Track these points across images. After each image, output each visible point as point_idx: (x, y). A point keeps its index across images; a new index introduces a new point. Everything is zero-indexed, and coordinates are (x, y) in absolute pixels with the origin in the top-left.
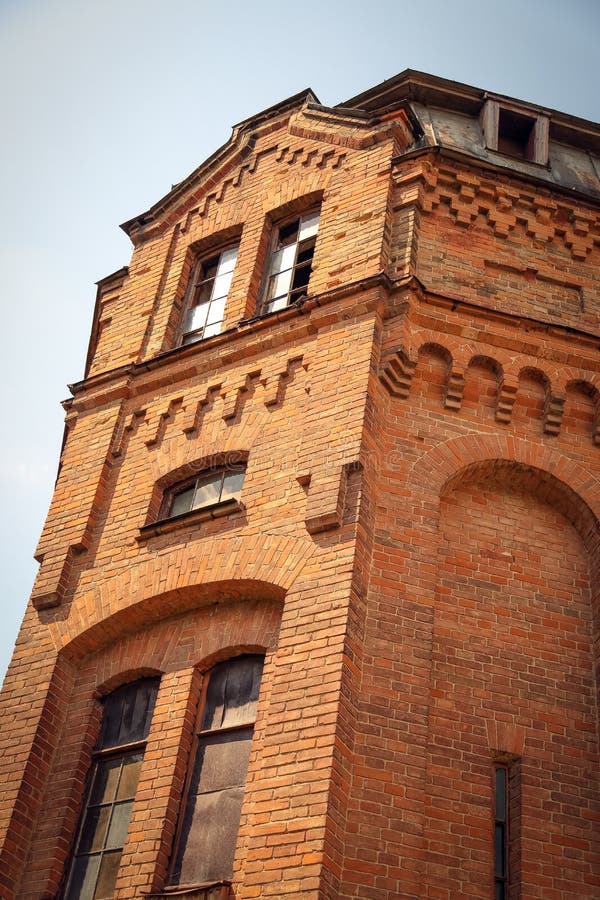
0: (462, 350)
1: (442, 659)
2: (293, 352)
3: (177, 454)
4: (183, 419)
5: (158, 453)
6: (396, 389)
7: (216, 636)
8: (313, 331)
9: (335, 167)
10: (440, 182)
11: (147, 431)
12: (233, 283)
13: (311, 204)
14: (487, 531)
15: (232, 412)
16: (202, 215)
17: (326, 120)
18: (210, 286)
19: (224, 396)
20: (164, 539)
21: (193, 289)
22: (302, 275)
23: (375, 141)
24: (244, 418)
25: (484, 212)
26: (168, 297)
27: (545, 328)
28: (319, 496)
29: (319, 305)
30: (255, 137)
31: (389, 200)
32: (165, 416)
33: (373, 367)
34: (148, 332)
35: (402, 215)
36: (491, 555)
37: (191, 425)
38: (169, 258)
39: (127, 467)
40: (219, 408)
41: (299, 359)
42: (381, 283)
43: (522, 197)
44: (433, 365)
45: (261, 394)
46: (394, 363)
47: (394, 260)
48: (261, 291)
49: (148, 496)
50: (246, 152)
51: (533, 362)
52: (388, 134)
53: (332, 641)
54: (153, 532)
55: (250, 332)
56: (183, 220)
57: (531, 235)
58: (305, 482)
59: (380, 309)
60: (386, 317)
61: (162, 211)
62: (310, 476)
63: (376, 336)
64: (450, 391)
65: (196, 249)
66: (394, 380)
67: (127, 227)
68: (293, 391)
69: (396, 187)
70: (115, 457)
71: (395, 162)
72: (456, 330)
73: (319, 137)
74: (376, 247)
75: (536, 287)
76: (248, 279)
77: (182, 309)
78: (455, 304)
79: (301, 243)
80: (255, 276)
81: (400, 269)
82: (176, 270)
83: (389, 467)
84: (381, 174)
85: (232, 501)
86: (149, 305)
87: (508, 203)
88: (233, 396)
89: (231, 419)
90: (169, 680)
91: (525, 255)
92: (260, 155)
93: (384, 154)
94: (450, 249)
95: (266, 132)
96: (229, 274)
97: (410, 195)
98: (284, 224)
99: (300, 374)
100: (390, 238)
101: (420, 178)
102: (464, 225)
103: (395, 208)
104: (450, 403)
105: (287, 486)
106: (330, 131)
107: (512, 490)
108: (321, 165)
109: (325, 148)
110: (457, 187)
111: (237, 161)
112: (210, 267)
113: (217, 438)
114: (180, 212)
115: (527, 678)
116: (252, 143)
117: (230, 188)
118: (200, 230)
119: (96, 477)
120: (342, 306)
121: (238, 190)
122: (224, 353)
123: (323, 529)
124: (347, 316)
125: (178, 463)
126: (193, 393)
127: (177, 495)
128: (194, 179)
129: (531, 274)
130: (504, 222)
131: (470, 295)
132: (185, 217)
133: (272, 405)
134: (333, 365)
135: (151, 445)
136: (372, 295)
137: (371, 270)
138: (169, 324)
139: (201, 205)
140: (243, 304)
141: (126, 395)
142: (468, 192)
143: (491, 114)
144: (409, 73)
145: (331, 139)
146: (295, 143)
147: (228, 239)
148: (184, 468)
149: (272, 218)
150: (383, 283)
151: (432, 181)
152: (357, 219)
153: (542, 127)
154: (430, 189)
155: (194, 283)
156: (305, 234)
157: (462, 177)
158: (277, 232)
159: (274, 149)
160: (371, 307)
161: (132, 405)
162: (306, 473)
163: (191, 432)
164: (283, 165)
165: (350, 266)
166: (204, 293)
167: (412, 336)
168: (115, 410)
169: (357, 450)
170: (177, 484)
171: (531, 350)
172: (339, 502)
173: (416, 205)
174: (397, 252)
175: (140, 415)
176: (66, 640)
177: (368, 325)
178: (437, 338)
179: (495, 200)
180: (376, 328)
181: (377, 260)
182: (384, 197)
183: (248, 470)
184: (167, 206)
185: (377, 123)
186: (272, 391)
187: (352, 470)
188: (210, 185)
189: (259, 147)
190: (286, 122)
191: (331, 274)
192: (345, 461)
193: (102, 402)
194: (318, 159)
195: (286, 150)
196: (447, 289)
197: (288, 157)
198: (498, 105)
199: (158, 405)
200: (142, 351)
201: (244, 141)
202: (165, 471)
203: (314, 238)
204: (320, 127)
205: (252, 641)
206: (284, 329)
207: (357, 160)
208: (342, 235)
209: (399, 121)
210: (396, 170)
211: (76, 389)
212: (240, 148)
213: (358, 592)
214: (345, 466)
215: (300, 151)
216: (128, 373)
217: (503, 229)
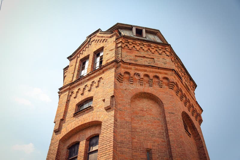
0: (132, 72)
1: (134, 132)
2: (100, 77)
3: (80, 98)
4: (80, 92)
5: (76, 99)
6: (120, 81)
7: (90, 133)
8: (103, 72)
9: (105, 42)
10: (125, 42)
11: (74, 95)
12: (88, 66)
13: (102, 49)
14: (141, 106)
15: (89, 89)
16: (82, 54)
17: (103, 34)
18: (84, 67)
19: (88, 87)
20: (78, 115)
21: (81, 68)
22: (101, 62)
23: (112, 36)
24: (92, 90)
25: (134, 47)
26: (77, 70)
27: (148, 66)
28: (106, 103)
29: (104, 67)
30: (91, 39)
31: (116, 46)
32: (77, 92)
33: (115, 77)
34: (73, 77)
35: (118, 49)
36: (142, 111)
37: (82, 93)
38: (76, 62)
39: (71, 102)
40: (87, 89)
41: (101, 78)
42: (115, 61)
43: (141, 43)
44: (127, 76)
46: (119, 76)
47: (118, 57)
48: (94, 66)
49: (75, 108)
50: (89, 41)
51: (146, 73)
52: (115, 34)
53: (111, 130)
54: (76, 114)
55: (92, 74)
56: (78, 55)
57: (143, 50)
58: (104, 100)
59: (115, 66)
60: (117, 68)
61: (74, 54)
62: (105, 99)
63: (115, 71)
64: (131, 80)
65: (81, 60)
66: (120, 79)
67: (68, 58)
68: (101, 84)
69: (117, 44)
70: (68, 101)
71: (116, 39)
72: (131, 69)
73: (102, 37)
74: (114, 55)
75: (145, 59)
77: (79, 72)
78: (130, 64)
79: (100, 57)
80: (92, 64)
81: (119, 58)
82: (78, 65)
83: (120, 96)
84: (114, 42)
85: (91, 106)
86: (73, 72)
87: (138, 44)
88: (89, 86)
89: (89, 91)
90: (81, 143)
91: (143, 54)
92: (92, 42)
93: (114, 38)
94: (128, 54)
95: (92, 37)
96: (88, 64)
97: (119, 45)
98: (97, 53)
99: (102, 80)
100: (116, 53)
101: (121, 42)
102: (131, 49)
103: (117, 48)
104: (131, 82)
105: (101, 102)
106: (104, 35)
107: (145, 98)
108: (103, 42)
109: (104, 39)
110: (128, 43)
111: (88, 43)
112: (84, 63)
113: (87, 95)
114: (78, 54)
115: (151, 133)
116: (90, 40)
117: (87, 48)
118: (82, 57)
119: (65, 105)
120: (108, 67)
121: (88, 49)
122: (87, 78)
123: (108, 109)
124: (109, 68)
125: (80, 100)
126: (82, 87)
127: (80, 107)
128: (80, 48)
129: (144, 57)
130: (138, 48)
131: (133, 62)
132: (79, 55)
133: (97, 87)
134: (108, 78)
135: (75, 98)
136: (114, 64)
137: (114, 59)
138: (77, 75)
139: (81, 52)
140: (90, 69)
141: (69, 89)
142: (131, 43)
143: (134, 29)
144: (118, 24)
145: (104, 37)
146: (98, 39)
147: (87, 58)
148: (81, 101)
149: (95, 53)
150: (116, 61)
151: (123, 42)
152: (110, 51)
153: (144, 31)
154: (123, 44)
155: (81, 66)
156: (101, 55)
157: (129, 41)
158: (96, 55)
159: (94, 40)
160: (114, 66)
161: (71, 91)
162: (104, 99)
163: (82, 94)
164: (96, 43)
165: (109, 59)
166: (83, 68)
167: (122, 70)
168: (68, 92)
169: (113, 93)
170: (80, 105)
171: (145, 71)
172: (110, 103)
173: (121, 47)
174: (118, 56)
175: (72, 92)
176: (61, 138)
177: (113, 69)
178: (127, 70)
179: (136, 44)
180: (115, 70)
181: (114, 57)
182: (115, 46)
183: (93, 100)
184: (75, 53)
185: (113, 33)
186: (96, 84)
187: (113, 97)
188: (83, 48)
189: (92, 40)
190: (96, 35)
191: (106, 61)
192: (111, 95)
193: (65, 91)
194: (102, 41)
195: (96, 40)
196: (128, 61)
197: (97, 41)
198: (135, 28)
199: (76, 90)
200: (72, 80)
201: (89, 39)
202: (78, 102)
203: (102, 55)
204: (102, 35)
205: (97, 133)
206: (98, 72)
207: (109, 40)
208: (108, 54)
209: (116, 32)
210: (116, 41)
211: (60, 89)
212: (88, 41)
213: (116, 120)
214: (111, 96)
215: (99, 40)
216: (69, 85)
217: (138, 49)
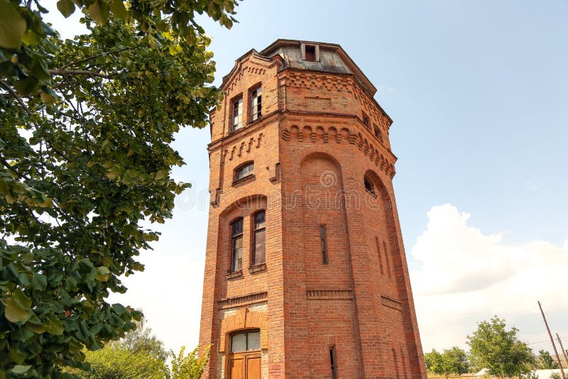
0: (301, 125)
2: (261, 132)
3: (237, 162)
4: (237, 152)
5: (232, 162)
6: (286, 140)
7: (254, 207)
8: (264, 126)
9: (263, 74)
10: (290, 77)
11: (229, 156)
12: (243, 111)
13: (259, 86)
14: (313, 170)
15: (248, 149)
16: (232, 90)
17: (259, 59)
18: (237, 111)
19: (246, 145)
20: (238, 185)
21: (233, 112)
22: (259, 108)
23: (272, 66)
24: (251, 151)
25: (303, 82)
26: (227, 116)
27: (321, 115)
28: (271, 172)
29: (264, 119)
30: (241, 64)
31: (278, 85)
32: (232, 152)
33: (279, 135)
34: (224, 127)
35: (282, 89)
36: (315, 176)
38: (225, 105)
39: (226, 166)
40: (245, 149)
41: (262, 134)
43: (313, 76)
44: (294, 131)
45: (254, 144)
46: (284, 133)
47: (281, 104)
48: (250, 112)
49: (232, 174)
50: (240, 69)
51: (319, 124)
52: (275, 63)
53: (279, 208)
54: (235, 183)
55: (249, 127)
57: (316, 86)
58: (268, 168)
59: (279, 119)
60: (281, 121)
63: (279, 127)
64: (300, 137)
65: (232, 100)
66: (286, 137)
68: (262, 143)
69: (279, 80)
70: (222, 163)
71: (278, 72)
72: (299, 120)
73: (258, 64)
74: (276, 100)
75: (318, 102)
76: (246, 110)
77: (231, 119)
79: (258, 97)
80: (248, 109)
81: (283, 106)
82: (228, 107)
83: (287, 161)
84: (275, 77)
85: (252, 174)
86: (223, 119)
87: (309, 78)
88: (248, 145)
89: (248, 151)
90: (245, 219)
91: (315, 93)
92: (244, 70)
93: (275, 70)
94: (295, 96)
95: (244, 62)
97: (283, 82)
98: (253, 92)
99: (263, 138)
100: (279, 96)
101: (285, 77)
102: (298, 87)
103: (280, 87)
104: (300, 140)
105: (264, 169)
106: (260, 63)
108: (260, 73)
109: (260, 68)
110: (295, 77)
111: (238, 72)
112: (236, 105)
113: (246, 157)
114: (226, 89)
116: (241, 66)
117: (237, 81)
118: (232, 95)
119: (219, 170)
120: (270, 119)
121: (240, 81)
122: (244, 133)
123: (273, 181)
124: (272, 122)
125: (238, 164)
126: (238, 145)
127: (239, 173)
129: (317, 98)
130: (308, 84)
131: (302, 108)
132: (227, 91)
133: (258, 147)
134: (270, 135)
135: (231, 160)
136: (276, 116)
137: (275, 108)
138: (229, 124)
139: (231, 86)
140: (246, 118)
141: (222, 146)
142: (298, 78)
143: (303, 49)
145: (260, 65)
146: (252, 66)
147: (239, 97)
148: (239, 166)
149: (250, 90)
150: (279, 112)
151: (288, 77)
152: (271, 91)
153: (317, 49)
154: (288, 79)
155: (233, 110)
156: (258, 94)
157: (296, 74)
158: (251, 94)
159: (247, 68)
160: (277, 119)
161: (224, 149)
162: (268, 166)
163: (240, 155)
164: (250, 73)
165: (270, 107)
166: (236, 113)
167: (288, 124)
168: (220, 151)
169: (278, 159)
170: (239, 170)
172: (276, 174)
173: (285, 85)
174: (282, 100)
175: (226, 152)
176: (221, 212)
177: (277, 124)
178: (294, 123)
179: (305, 78)
180: (279, 124)
181: (277, 104)
182: (276, 84)
183: (254, 165)
185: (271, 60)
186: (257, 143)
187: (278, 164)
188: (232, 80)
189: (243, 67)
190: (249, 59)
191: (266, 109)
192: (276, 163)
193: (216, 149)
194: (259, 71)
195: (250, 68)
196: (296, 108)
197: (251, 70)
198: (304, 45)
199: (230, 148)
200: (224, 134)
201: (239, 65)
202: (235, 166)
203: (261, 96)
204: (257, 61)
205: (262, 208)
206: (257, 126)
207: (268, 72)
208: (268, 96)
209: (277, 59)
210: (278, 75)
211: (210, 145)
212: (238, 68)
215: (254, 68)
216: (221, 140)
217: (308, 86)
